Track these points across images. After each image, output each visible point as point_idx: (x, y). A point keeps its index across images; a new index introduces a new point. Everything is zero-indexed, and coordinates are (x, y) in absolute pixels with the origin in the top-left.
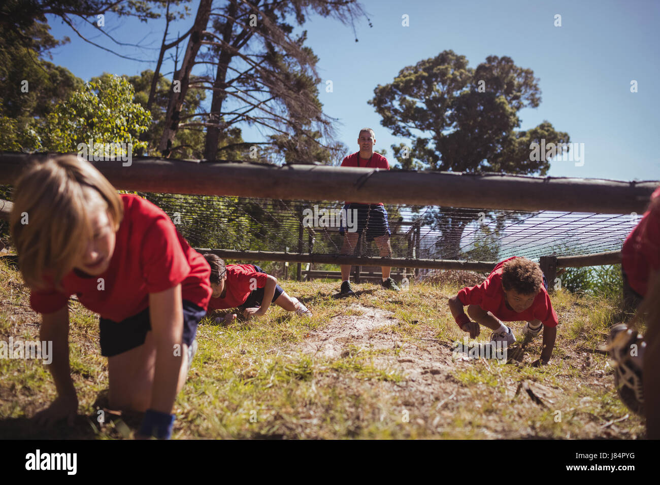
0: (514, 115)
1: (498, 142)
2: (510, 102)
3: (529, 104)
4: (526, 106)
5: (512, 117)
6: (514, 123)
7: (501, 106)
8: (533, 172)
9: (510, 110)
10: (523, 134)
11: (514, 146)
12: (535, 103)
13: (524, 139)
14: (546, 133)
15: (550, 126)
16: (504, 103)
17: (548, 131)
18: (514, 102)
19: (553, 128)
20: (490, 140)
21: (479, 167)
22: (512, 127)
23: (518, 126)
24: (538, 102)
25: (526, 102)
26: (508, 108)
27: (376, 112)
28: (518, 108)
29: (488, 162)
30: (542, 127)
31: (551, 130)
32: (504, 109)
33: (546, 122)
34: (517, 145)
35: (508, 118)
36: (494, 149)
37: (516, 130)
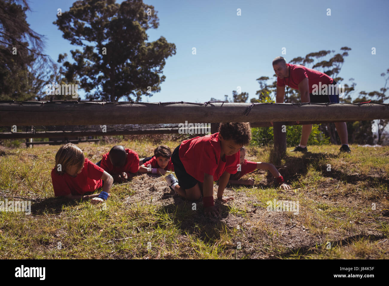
0: (145, 33)
1: (136, 49)
2: (142, 25)
3: (152, 26)
4: (150, 28)
5: (143, 34)
6: (145, 38)
7: (136, 27)
8: (156, 67)
9: (142, 30)
10: (149, 44)
11: (145, 51)
12: (156, 26)
13: (151, 47)
14: (163, 44)
15: (164, 39)
16: (138, 26)
17: (163, 42)
18: (144, 25)
19: (166, 41)
20: (131, 48)
21: (125, 64)
22: (143, 40)
23: (147, 39)
24: (158, 25)
25: (150, 25)
26: (141, 28)
28: (146, 28)
29: (131, 60)
30: (160, 40)
31: (165, 42)
32: (139, 30)
33: (162, 37)
34: (146, 50)
35: (141, 34)
36: (133, 53)
37: (146, 41)
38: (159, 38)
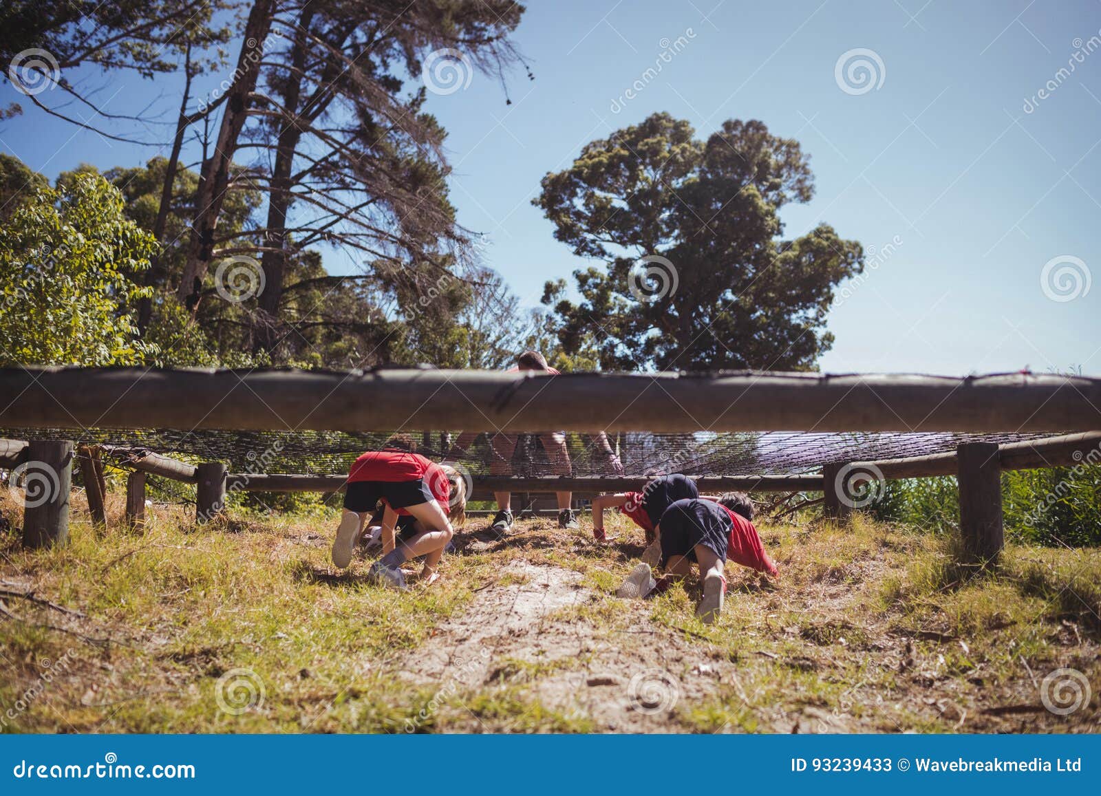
0: (773, 216)
1: (748, 260)
2: (765, 195)
3: (796, 197)
4: (791, 200)
5: (769, 219)
6: (773, 229)
7: (750, 200)
8: (808, 308)
9: (766, 208)
10: (787, 246)
11: (774, 265)
12: (804, 195)
13: (790, 254)
14: (825, 243)
15: (830, 231)
16: (754, 196)
17: (828, 239)
18: (771, 194)
19: (836, 235)
20: (735, 257)
21: (720, 302)
22: (769, 235)
23: (780, 233)
24: (810, 193)
25: (790, 194)
26: (762, 203)
27: (546, 217)
28: (778, 204)
29: (734, 293)
30: (818, 233)
31: (833, 237)
32: (756, 207)
33: (823, 224)
34: (778, 264)
35: (762, 220)
36: (742, 271)
37: (776, 239)
38: (814, 226)
